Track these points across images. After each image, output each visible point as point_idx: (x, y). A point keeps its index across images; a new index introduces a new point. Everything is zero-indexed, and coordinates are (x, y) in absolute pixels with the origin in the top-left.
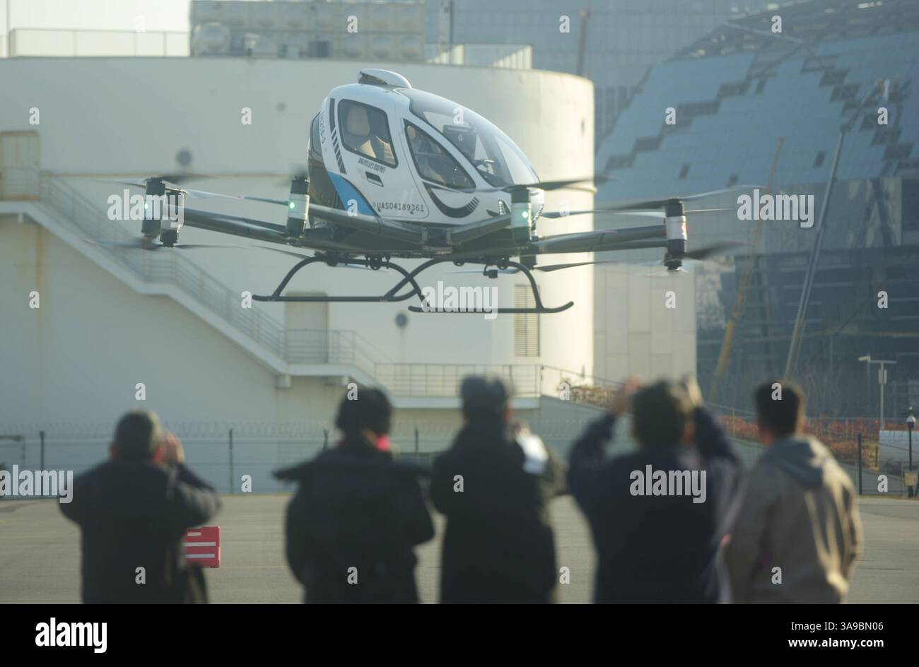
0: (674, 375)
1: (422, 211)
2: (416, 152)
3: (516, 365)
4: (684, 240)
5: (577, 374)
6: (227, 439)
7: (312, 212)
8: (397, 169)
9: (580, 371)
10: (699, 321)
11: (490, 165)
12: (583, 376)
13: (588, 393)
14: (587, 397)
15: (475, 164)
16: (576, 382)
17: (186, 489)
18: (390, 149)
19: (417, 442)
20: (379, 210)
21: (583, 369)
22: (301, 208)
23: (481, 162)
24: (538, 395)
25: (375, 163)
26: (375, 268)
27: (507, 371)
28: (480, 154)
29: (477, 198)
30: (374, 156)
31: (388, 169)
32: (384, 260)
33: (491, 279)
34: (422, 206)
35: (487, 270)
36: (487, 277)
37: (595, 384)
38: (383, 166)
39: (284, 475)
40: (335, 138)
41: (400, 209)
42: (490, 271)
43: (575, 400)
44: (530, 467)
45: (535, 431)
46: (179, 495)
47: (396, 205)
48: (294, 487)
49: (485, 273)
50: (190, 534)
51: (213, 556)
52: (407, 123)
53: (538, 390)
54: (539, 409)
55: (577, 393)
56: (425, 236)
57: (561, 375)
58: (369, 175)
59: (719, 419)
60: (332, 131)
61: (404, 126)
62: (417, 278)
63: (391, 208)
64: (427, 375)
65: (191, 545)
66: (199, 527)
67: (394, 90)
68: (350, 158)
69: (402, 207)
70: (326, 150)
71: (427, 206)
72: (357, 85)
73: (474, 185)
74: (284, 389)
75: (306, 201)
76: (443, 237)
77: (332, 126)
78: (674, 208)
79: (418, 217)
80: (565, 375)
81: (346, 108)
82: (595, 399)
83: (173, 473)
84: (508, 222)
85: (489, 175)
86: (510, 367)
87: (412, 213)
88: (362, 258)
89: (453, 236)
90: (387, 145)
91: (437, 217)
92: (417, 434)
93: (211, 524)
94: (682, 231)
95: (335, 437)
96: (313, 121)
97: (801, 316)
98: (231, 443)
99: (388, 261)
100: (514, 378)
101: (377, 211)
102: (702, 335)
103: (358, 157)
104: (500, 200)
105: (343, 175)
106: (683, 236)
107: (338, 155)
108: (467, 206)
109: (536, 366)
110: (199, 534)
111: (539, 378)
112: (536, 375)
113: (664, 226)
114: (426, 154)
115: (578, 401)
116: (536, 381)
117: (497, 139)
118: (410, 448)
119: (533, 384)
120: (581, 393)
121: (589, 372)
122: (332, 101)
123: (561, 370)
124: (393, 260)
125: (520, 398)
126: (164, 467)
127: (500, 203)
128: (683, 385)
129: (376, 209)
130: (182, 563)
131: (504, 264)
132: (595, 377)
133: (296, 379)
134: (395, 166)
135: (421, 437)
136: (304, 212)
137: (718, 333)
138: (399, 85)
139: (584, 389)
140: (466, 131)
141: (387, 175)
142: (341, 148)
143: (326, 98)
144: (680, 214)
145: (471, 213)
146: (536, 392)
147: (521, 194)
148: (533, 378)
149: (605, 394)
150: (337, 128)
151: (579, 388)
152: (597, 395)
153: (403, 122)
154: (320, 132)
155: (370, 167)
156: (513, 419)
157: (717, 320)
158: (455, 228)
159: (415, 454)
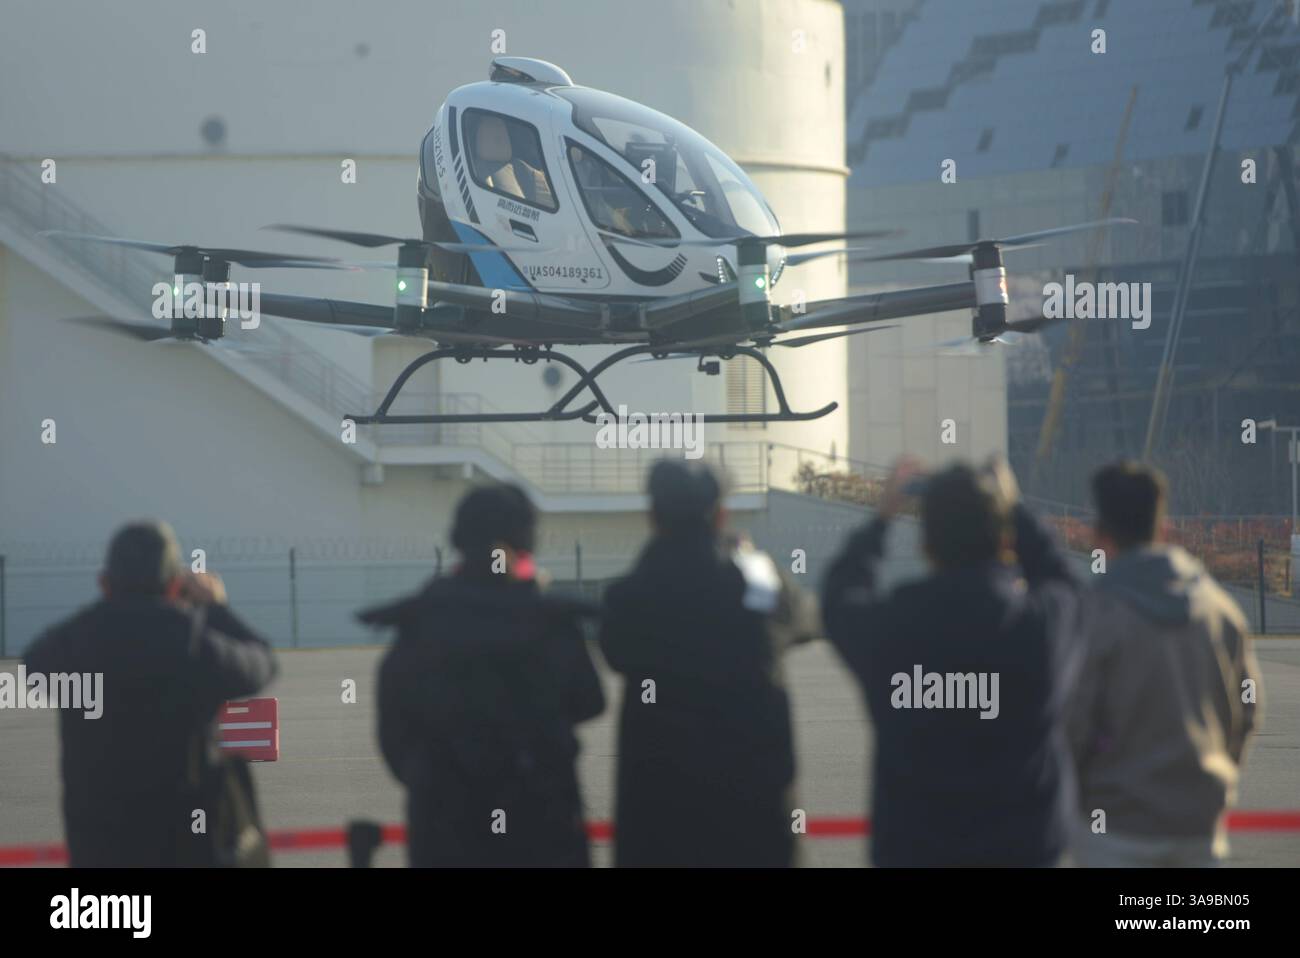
0: (976, 456)
1: (600, 277)
2: (584, 186)
3: (730, 443)
4: (1005, 304)
5: (824, 456)
6: (287, 563)
7: (433, 294)
8: (558, 213)
9: (828, 451)
10: (1011, 372)
11: (699, 200)
12: (833, 458)
13: (841, 484)
14: (840, 491)
15: (677, 201)
16: (822, 467)
17: (220, 642)
18: (544, 179)
19: (579, 563)
20: (534, 279)
21: (833, 448)
22: (415, 288)
23: (686, 195)
24: (765, 489)
25: (523, 206)
26: (530, 361)
27: (716, 452)
28: (683, 183)
29: (684, 254)
30: (520, 194)
31: (543, 214)
32: (543, 348)
33: (710, 377)
34: (599, 270)
35: (704, 362)
36: (704, 374)
37: (852, 470)
38: (537, 210)
39: (374, 617)
40: (459, 168)
41: (565, 276)
42: (709, 364)
43: (821, 495)
44: (754, 602)
45: (761, 546)
46: (207, 649)
47: (559, 269)
48: (388, 636)
49: (701, 368)
50: (231, 711)
51: (267, 743)
52: (570, 143)
53: (765, 482)
54: (767, 510)
55: (824, 484)
56: (606, 316)
57: (799, 456)
58: (516, 225)
59: (1046, 521)
60: (454, 157)
61: (565, 148)
62: (599, 380)
63: (552, 275)
64: (593, 461)
65: (232, 726)
66: (245, 700)
67: (547, 90)
68: (484, 201)
69: (568, 272)
70: (446, 187)
71: (606, 268)
72: (488, 83)
73: (678, 235)
74: (374, 486)
75: (423, 278)
76: (635, 317)
77: (455, 151)
78: (987, 256)
79: (592, 287)
80: (806, 458)
81: (473, 122)
82: (853, 493)
83: (199, 618)
84: (735, 293)
85: (699, 213)
86: (721, 446)
87: (584, 281)
88: (510, 347)
89: (649, 315)
90: (540, 174)
91: (623, 285)
92: (578, 551)
93: (265, 695)
94: (1000, 291)
95: (451, 560)
96: (424, 143)
97: (1168, 360)
98: (292, 569)
99: (549, 349)
100: (727, 462)
101: (530, 280)
102: (1015, 392)
103: (497, 198)
104: (718, 257)
105: (473, 225)
106: (1002, 298)
107: (467, 193)
108: (669, 267)
109: (760, 444)
110: (245, 710)
111: (765, 464)
112: (760, 458)
113: (972, 284)
114: (599, 188)
115: (825, 497)
116: (761, 466)
117: (709, 159)
118: (568, 574)
119: (757, 472)
120: (830, 484)
121: (842, 451)
122: (452, 111)
123: (800, 450)
124: (557, 348)
125: (739, 494)
126: (185, 606)
127: (719, 260)
128: (990, 469)
129: (528, 277)
130: (214, 754)
131: (729, 352)
132: (851, 460)
133: (390, 469)
134: (554, 210)
135: (585, 556)
136: (421, 294)
137: (1039, 389)
138: (556, 82)
139: (834, 478)
140: (661, 149)
141: (543, 222)
142: (470, 183)
143: (442, 107)
144: (996, 264)
145: (674, 277)
146: (761, 485)
147: (752, 250)
148: (757, 463)
149: (869, 485)
150: (462, 153)
151: (828, 476)
152: (854, 487)
153: (563, 139)
154: (436, 159)
155: (515, 212)
156: (728, 528)
157: (1039, 369)
158: (652, 303)
159: (577, 582)
